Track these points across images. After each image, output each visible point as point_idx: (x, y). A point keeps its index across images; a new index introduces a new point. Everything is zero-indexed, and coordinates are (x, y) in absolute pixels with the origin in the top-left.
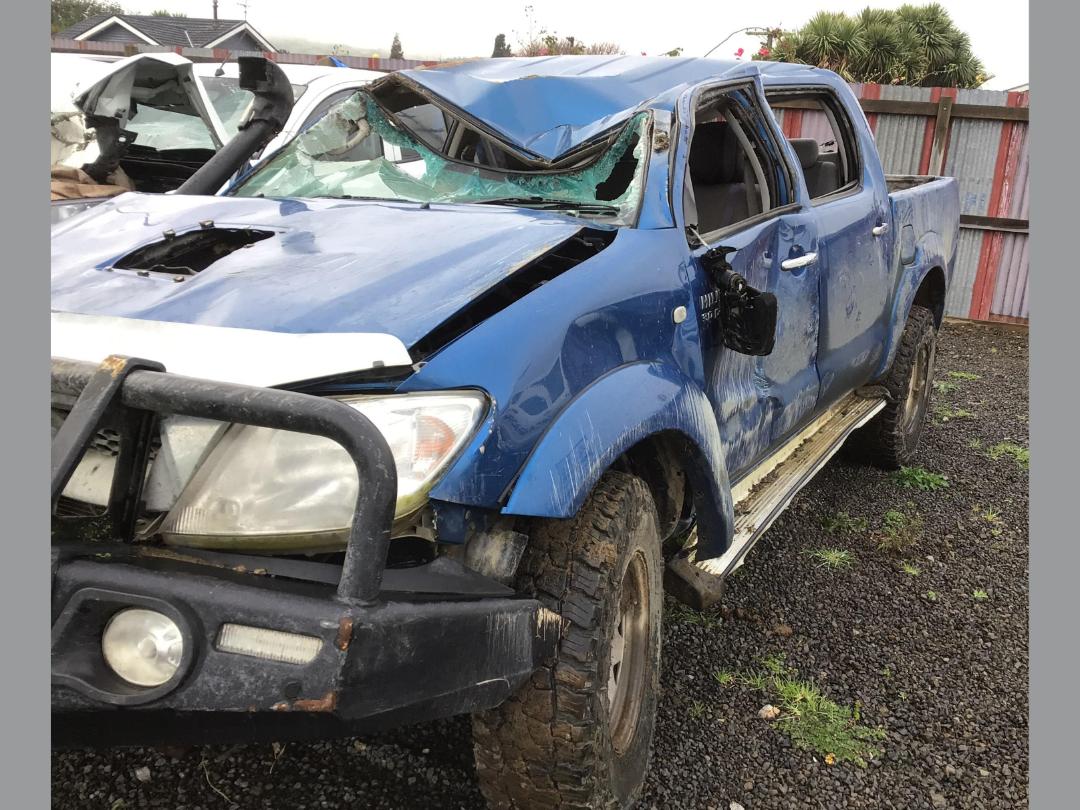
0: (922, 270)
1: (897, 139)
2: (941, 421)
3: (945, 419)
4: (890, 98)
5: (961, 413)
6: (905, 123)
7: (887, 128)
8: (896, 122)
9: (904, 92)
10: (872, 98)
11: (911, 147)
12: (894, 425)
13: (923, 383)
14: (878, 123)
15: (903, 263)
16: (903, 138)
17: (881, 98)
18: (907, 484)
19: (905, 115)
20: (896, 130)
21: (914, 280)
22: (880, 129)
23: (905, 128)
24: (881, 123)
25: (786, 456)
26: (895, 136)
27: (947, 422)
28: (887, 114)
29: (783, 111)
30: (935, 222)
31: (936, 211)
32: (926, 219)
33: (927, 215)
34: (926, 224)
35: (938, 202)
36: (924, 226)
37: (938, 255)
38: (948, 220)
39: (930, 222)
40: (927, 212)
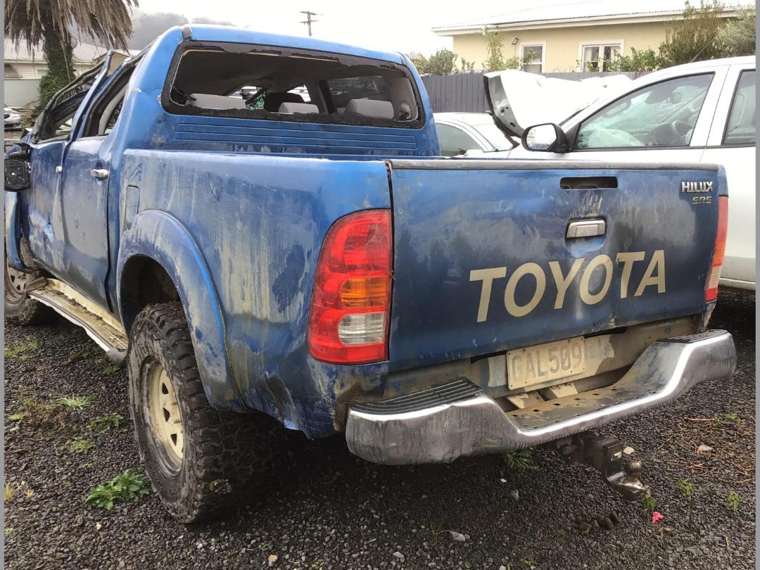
15: (126, 225)
30: (188, 208)
31: (194, 192)
32: (164, 192)
33: (167, 189)
34: (163, 199)
35: (200, 181)
36: (157, 199)
37: (153, 245)
38: (239, 225)
39: (171, 200)
40: (168, 184)
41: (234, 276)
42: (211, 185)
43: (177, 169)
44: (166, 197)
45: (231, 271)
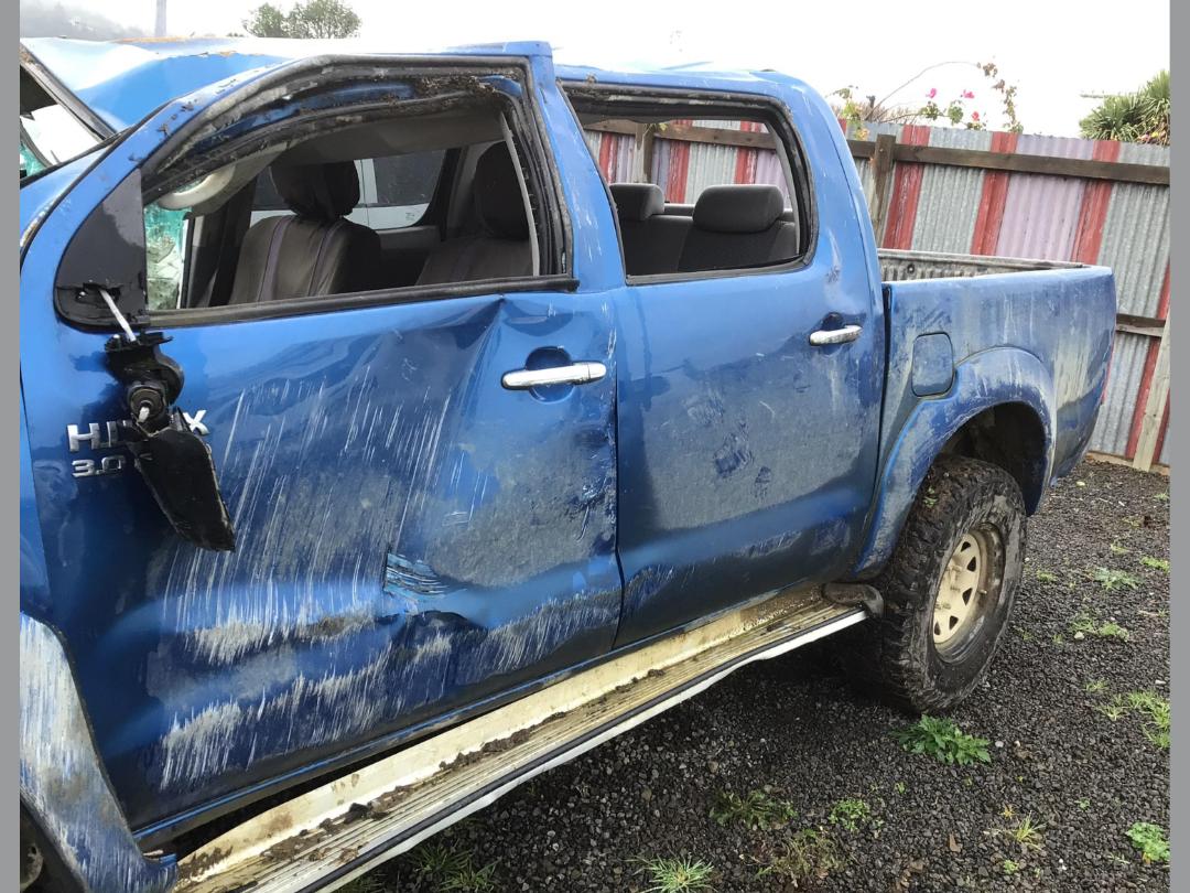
0: (961, 408)
1: (1139, 218)
2: (1069, 637)
3: (1079, 635)
4: (1133, 162)
5: (1108, 629)
6: (1153, 196)
7: (1125, 203)
8: (1140, 194)
9: (1153, 155)
10: (1107, 160)
11: (1159, 228)
12: (899, 650)
13: (996, 582)
14: (1114, 195)
15: (915, 394)
16: (1148, 216)
17: (1120, 159)
18: (919, 748)
19: (1152, 185)
20: (1137, 207)
21: (939, 422)
22: (1116, 202)
23: (1151, 202)
24: (1117, 194)
25: (584, 700)
26: (1136, 213)
27: (1080, 641)
28: (1127, 183)
29: (982, 173)
30: (1026, 332)
31: (1031, 315)
32: (993, 326)
33: (998, 320)
34: (995, 334)
35: (1038, 301)
36: (986, 337)
37: (1013, 384)
38: (1073, 330)
39: (1006, 331)
40: (998, 315)
41: (1064, 377)
42: (1049, 302)
43: (1008, 296)
44: (999, 330)
45: (1061, 374)
